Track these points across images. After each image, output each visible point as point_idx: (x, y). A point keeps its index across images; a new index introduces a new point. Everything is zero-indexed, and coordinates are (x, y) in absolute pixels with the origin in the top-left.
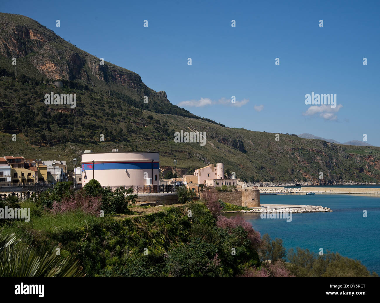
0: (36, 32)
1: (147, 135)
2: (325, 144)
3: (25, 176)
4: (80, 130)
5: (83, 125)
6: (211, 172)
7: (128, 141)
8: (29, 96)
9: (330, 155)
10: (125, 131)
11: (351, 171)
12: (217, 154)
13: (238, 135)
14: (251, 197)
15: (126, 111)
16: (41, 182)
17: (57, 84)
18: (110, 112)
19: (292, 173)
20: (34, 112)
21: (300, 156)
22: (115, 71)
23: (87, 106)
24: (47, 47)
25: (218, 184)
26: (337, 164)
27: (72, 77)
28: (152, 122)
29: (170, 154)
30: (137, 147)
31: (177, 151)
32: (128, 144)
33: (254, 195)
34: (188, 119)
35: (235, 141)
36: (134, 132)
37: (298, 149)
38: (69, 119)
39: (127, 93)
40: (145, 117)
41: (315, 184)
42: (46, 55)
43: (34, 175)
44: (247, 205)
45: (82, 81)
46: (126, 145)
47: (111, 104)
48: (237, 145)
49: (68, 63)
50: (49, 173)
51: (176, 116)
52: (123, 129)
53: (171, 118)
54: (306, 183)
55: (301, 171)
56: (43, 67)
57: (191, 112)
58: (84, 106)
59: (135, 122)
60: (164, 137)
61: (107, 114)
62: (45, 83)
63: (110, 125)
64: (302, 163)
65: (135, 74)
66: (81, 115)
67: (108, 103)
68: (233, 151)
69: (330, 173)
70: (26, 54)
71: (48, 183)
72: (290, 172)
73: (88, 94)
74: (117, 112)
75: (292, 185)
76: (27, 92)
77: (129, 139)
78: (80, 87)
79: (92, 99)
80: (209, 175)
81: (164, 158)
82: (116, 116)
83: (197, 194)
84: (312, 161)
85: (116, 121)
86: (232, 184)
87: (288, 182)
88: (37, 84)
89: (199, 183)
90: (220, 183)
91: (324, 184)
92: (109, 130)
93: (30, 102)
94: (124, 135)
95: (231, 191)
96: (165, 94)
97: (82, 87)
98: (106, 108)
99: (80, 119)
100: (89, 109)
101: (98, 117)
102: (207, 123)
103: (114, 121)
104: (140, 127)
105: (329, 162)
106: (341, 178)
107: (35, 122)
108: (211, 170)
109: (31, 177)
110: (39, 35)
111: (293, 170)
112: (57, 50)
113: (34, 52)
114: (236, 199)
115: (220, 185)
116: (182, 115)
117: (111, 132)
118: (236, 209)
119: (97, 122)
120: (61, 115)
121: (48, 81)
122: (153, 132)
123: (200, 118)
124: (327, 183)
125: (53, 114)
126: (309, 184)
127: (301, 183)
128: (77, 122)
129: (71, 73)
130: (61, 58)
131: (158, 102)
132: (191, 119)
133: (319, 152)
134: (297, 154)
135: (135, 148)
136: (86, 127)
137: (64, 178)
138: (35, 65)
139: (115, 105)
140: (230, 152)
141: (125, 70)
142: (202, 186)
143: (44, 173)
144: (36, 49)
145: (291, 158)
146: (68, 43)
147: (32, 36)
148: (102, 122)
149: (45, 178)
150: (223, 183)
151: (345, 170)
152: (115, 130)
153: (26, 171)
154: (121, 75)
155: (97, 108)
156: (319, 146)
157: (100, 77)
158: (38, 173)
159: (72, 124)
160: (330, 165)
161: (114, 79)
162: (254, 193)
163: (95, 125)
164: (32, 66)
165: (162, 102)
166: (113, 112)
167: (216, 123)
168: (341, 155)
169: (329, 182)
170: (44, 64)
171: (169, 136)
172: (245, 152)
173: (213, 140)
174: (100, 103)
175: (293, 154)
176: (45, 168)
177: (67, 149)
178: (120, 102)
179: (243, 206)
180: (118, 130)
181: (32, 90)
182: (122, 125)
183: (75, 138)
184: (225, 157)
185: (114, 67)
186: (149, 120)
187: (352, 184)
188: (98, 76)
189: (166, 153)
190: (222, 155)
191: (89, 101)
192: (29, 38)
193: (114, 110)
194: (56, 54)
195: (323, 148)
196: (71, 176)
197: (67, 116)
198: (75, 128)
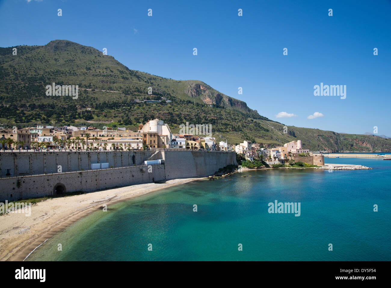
0: (203, 86)
1: (251, 128)
2: (334, 133)
3: (193, 145)
4: (221, 126)
5: (222, 124)
6: (294, 145)
7: (242, 131)
8: (199, 111)
9: (337, 139)
10: (241, 126)
11: (347, 146)
12: (283, 138)
13: (292, 129)
14: (319, 160)
15: (241, 117)
16: (202, 149)
17: (211, 106)
18: (234, 118)
19: (318, 147)
20: (201, 118)
21: (322, 139)
22: (235, 101)
23: (224, 115)
24: (207, 92)
25: (299, 152)
26: (340, 143)
27: (217, 103)
28: (253, 122)
29: (262, 137)
30: (246, 134)
31: (265, 136)
32: (242, 132)
33: (321, 159)
34: (268, 122)
35: (290, 132)
36: (245, 127)
37: (321, 135)
38: (216, 121)
39: (240, 110)
40: (250, 120)
41: (330, 152)
42: (206, 95)
43: (198, 144)
44: (316, 164)
45: (222, 105)
46: (242, 133)
47: (234, 114)
48: (291, 133)
49: (216, 98)
50: (206, 144)
51: (263, 120)
52: (240, 125)
53: (260, 121)
54: (325, 152)
55: (323, 146)
56: (205, 100)
57: (269, 119)
58: (222, 115)
59: (245, 122)
60: (259, 129)
61: (233, 119)
62: (206, 106)
63: (234, 123)
64: (323, 142)
65: (244, 102)
66: (221, 119)
67: (233, 114)
68: (290, 136)
69: (337, 147)
70: (199, 95)
71: (205, 149)
72: (317, 146)
73: (224, 110)
74: (237, 118)
75: (319, 152)
76: (198, 110)
77: (242, 130)
78: (221, 107)
79: (226, 112)
80: (293, 147)
81: (259, 139)
82: (236, 119)
83: (287, 157)
84: (328, 141)
85: (237, 122)
86: (307, 152)
87: (316, 151)
88: (203, 106)
89: (288, 151)
90: (300, 151)
91: (334, 152)
92: (234, 126)
93: (200, 114)
94: (240, 128)
95: (307, 156)
96: (257, 111)
97: (222, 107)
98: (232, 116)
99: (220, 121)
100: (224, 117)
101: (228, 120)
102: (277, 123)
103: (236, 122)
104: (248, 124)
105: (336, 142)
106: (342, 149)
107: (201, 122)
108: (294, 144)
109: (196, 146)
110: (204, 87)
111: (319, 145)
112: (211, 93)
113: (202, 94)
114: (310, 161)
115: (300, 153)
116: (265, 120)
117: (235, 127)
118: (311, 166)
119: (228, 122)
120: (212, 119)
121: (207, 105)
122: (254, 127)
123: (273, 121)
124: (335, 152)
125: (209, 119)
126: (327, 152)
127: (323, 151)
128: (219, 123)
129: (217, 102)
130: (213, 96)
131: (254, 114)
132: (270, 122)
133: (331, 137)
134: (320, 138)
135: (245, 134)
136: (223, 125)
137: (214, 147)
138: (202, 100)
139: (236, 115)
140: (289, 137)
141: (239, 101)
142: (290, 153)
143: (203, 144)
144: (203, 93)
145: (317, 140)
146: (215, 90)
147: (201, 88)
148: (230, 122)
149: (204, 147)
150: (301, 152)
151: (344, 145)
152: (236, 126)
153: (194, 142)
154: (238, 103)
155: (228, 116)
156: (331, 134)
157: (229, 104)
158: (200, 144)
159: (217, 123)
160: (337, 143)
161: (235, 104)
162: (321, 157)
163: (227, 124)
164: (201, 100)
165: (256, 114)
166: (235, 118)
167: (281, 124)
168: (342, 138)
169: (337, 151)
170: (206, 99)
171: (261, 129)
172: (295, 137)
173: (280, 131)
174: (229, 114)
175: (319, 138)
176: (204, 141)
177: (215, 134)
178: (238, 114)
179: (314, 165)
180: (238, 126)
181: (201, 109)
182: (239, 124)
183: (218, 129)
184: (286, 139)
185: (235, 99)
186: (251, 122)
187: (348, 152)
188: (228, 103)
189: (260, 137)
190: (285, 138)
191: (225, 113)
192: (200, 89)
193: (236, 117)
194: (211, 95)
195: (333, 135)
196: (218, 146)
197: (215, 120)
198: (218, 125)
